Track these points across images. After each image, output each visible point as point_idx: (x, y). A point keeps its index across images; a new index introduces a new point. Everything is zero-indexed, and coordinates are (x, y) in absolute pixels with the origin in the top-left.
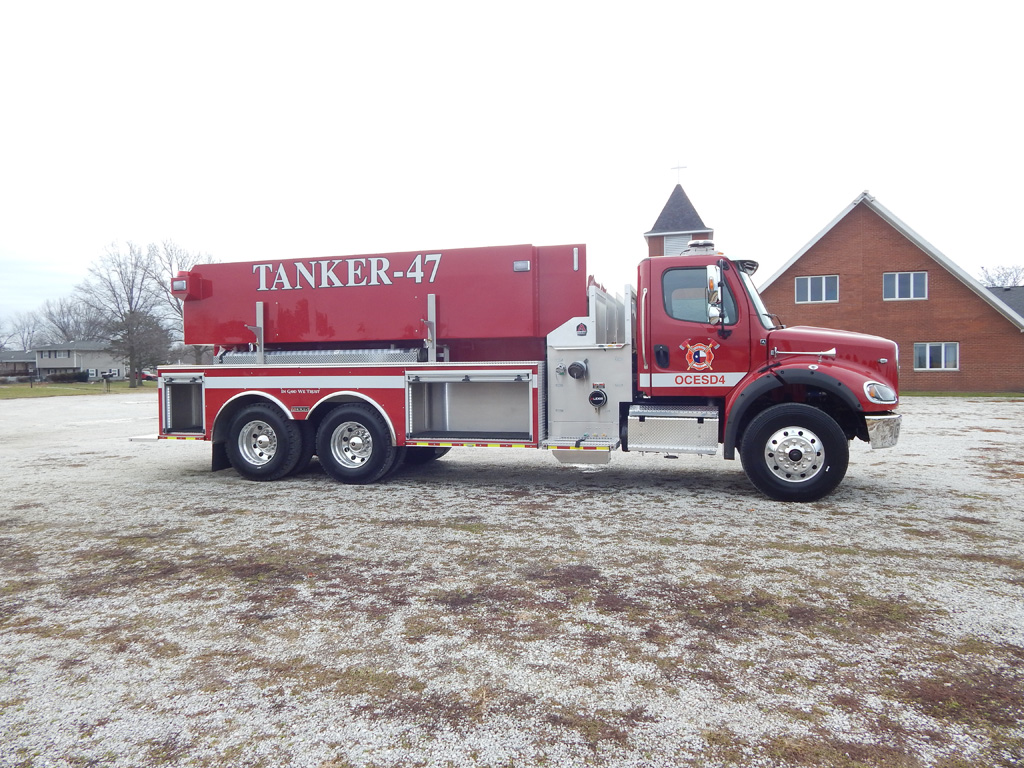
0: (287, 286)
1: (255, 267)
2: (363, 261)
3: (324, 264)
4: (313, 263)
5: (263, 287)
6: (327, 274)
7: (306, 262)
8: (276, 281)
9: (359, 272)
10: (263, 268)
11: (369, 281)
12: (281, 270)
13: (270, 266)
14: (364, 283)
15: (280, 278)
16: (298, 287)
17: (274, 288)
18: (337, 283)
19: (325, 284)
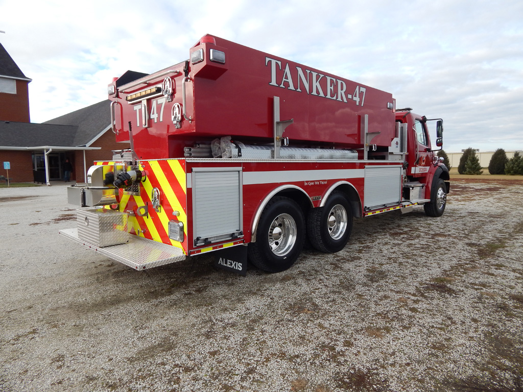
0: (292, 87)
1: (268, 59)
2: (334, 80)
3: (314, 74)
4: (308, 71)
5: (274, 83)
6: (316, 84)
7: (304, 68)
8: (284, 79)
9: (332, 88)
10: (274, 62)
11: (337, 98)
12: (287, 70)
13: (279, 63)
14: (335, 98)
15: (286, 78)
16: (299, 90)
17: (282, 86)
18: (322, 94)
19: (314, 93)
